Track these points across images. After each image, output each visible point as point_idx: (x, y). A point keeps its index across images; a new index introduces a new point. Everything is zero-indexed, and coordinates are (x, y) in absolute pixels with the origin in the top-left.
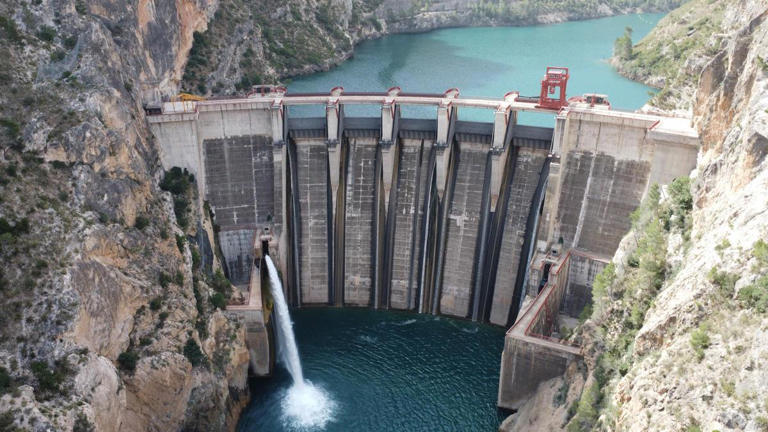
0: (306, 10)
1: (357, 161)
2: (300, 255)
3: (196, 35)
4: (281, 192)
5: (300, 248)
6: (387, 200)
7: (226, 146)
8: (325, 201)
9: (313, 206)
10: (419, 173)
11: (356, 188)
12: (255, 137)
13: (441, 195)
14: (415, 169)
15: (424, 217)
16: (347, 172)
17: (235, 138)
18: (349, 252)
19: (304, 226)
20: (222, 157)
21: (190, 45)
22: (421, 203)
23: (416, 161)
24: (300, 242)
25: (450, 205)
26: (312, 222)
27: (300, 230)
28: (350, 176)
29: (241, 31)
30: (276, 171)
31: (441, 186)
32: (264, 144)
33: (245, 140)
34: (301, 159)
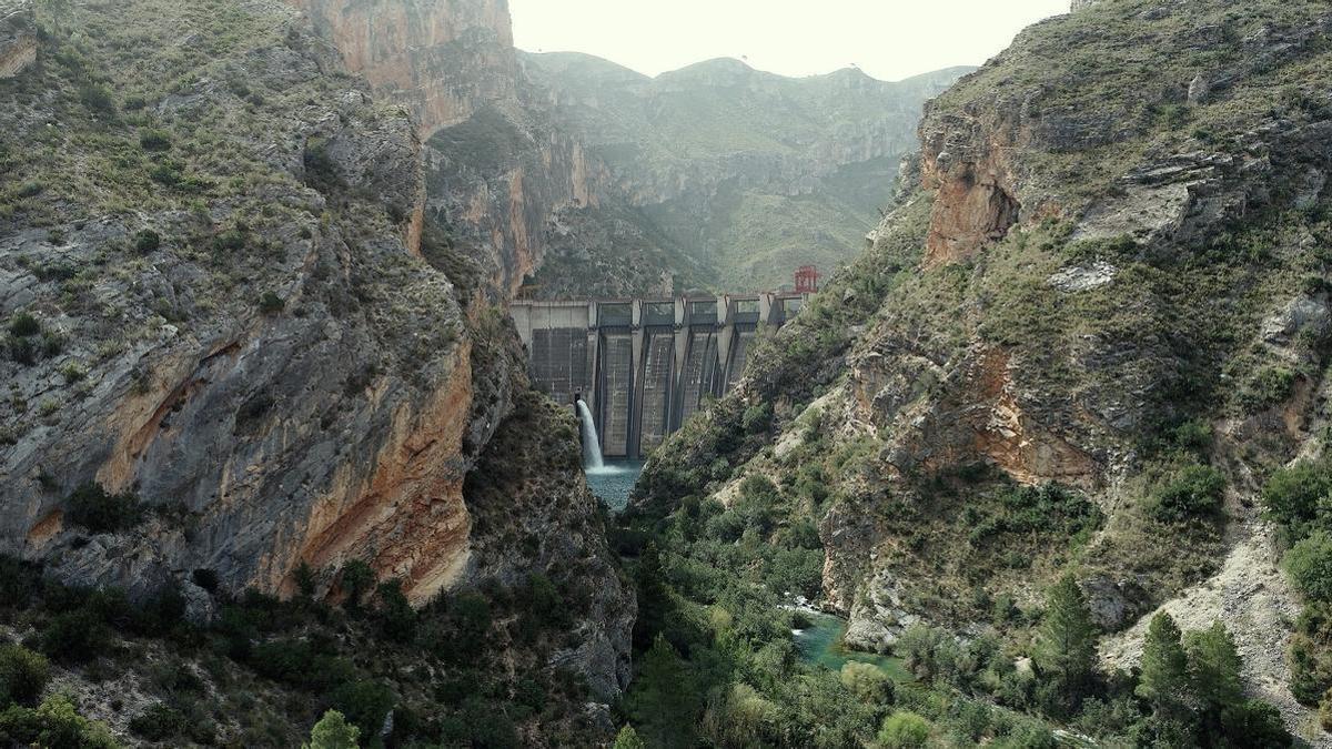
0: (621, 292)
1: (655, 348)
2: (605, 417)
3: (525, 276)
4: (592, 363)
5: (605, 413)
6: (679, 374)
7: (550, 334)
8: (628, 377)
9: (617, 381)
10: (706, 353)
11: (654, 366)
12: (574, 329)
13: (722, 368)
14: (703, 351)
15: (708, 385)
16: (646, 356)
17: (559, 329)
18: (646, 416)
19: (609, 396)
20: (546, 342)
21: (520, 284)
22: (706, 375)
23: (704, 347)
24: (605, 407)
25: (730, 375)
26: (616, 393)
27: (606, 398)
28: (649, 359)
29: (562, 283)
30: (589, 348)
31: (722, 361)
32: (580, 334)
33: (565, 331)
34: (610, 347)
